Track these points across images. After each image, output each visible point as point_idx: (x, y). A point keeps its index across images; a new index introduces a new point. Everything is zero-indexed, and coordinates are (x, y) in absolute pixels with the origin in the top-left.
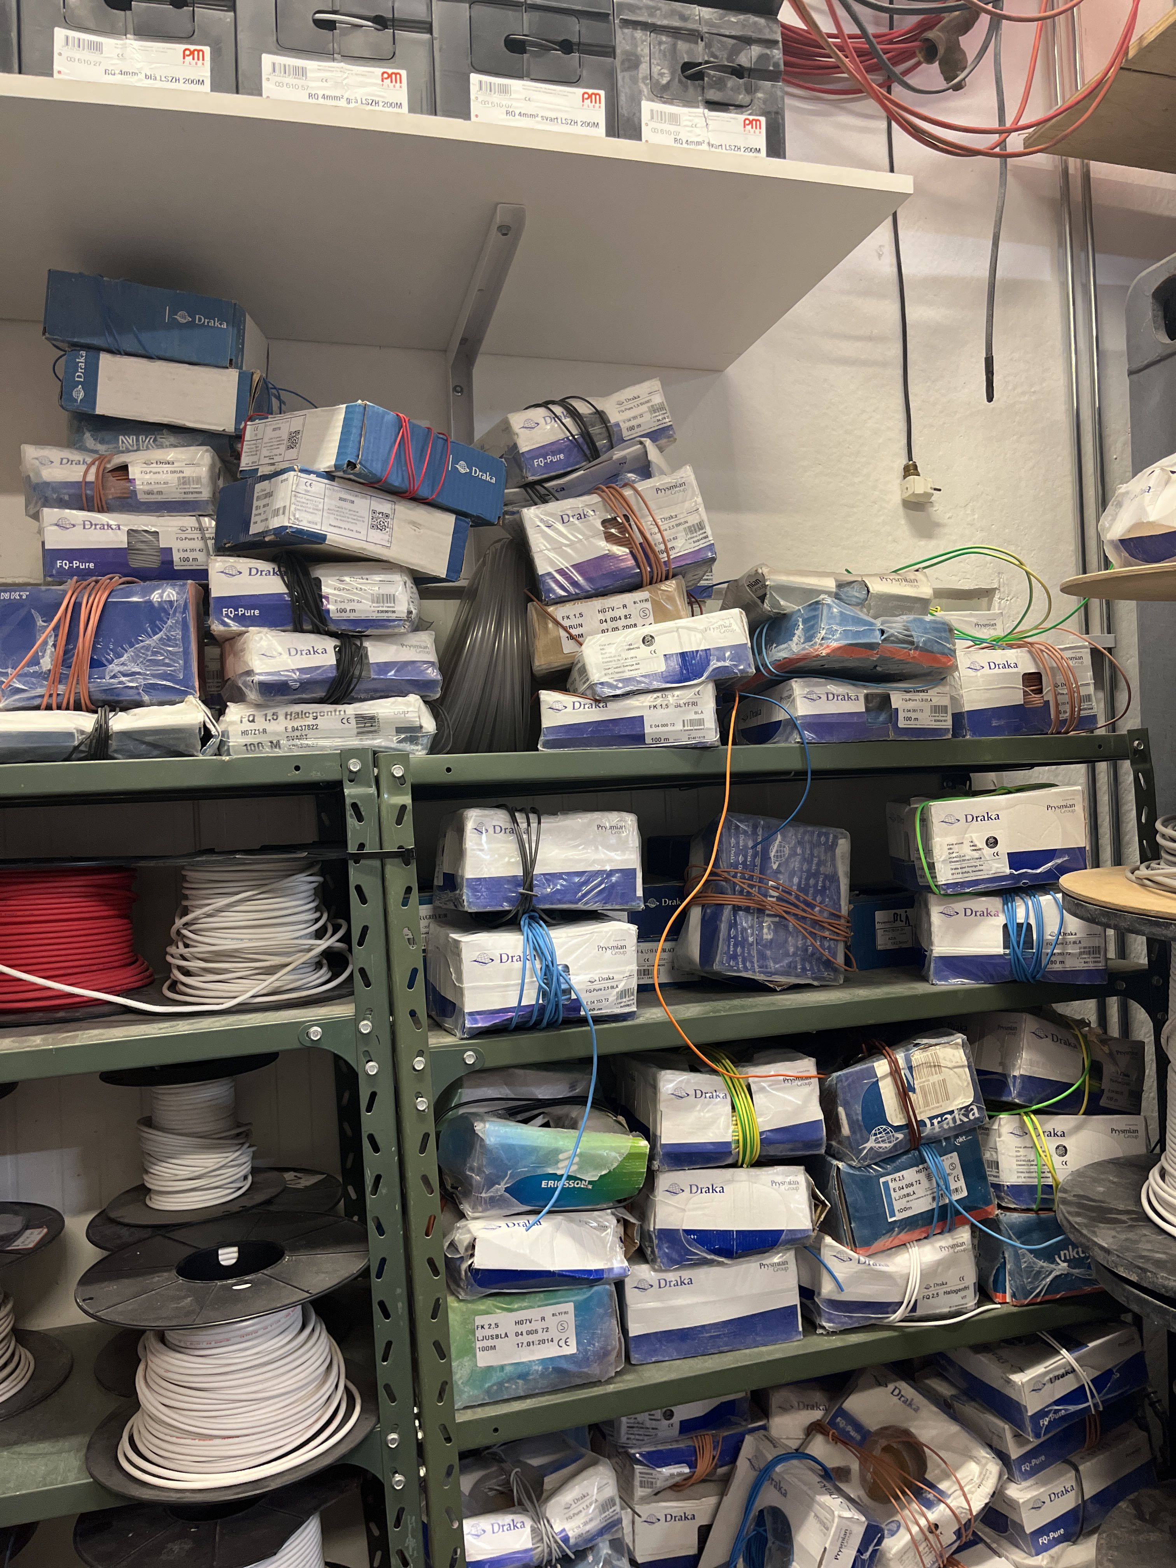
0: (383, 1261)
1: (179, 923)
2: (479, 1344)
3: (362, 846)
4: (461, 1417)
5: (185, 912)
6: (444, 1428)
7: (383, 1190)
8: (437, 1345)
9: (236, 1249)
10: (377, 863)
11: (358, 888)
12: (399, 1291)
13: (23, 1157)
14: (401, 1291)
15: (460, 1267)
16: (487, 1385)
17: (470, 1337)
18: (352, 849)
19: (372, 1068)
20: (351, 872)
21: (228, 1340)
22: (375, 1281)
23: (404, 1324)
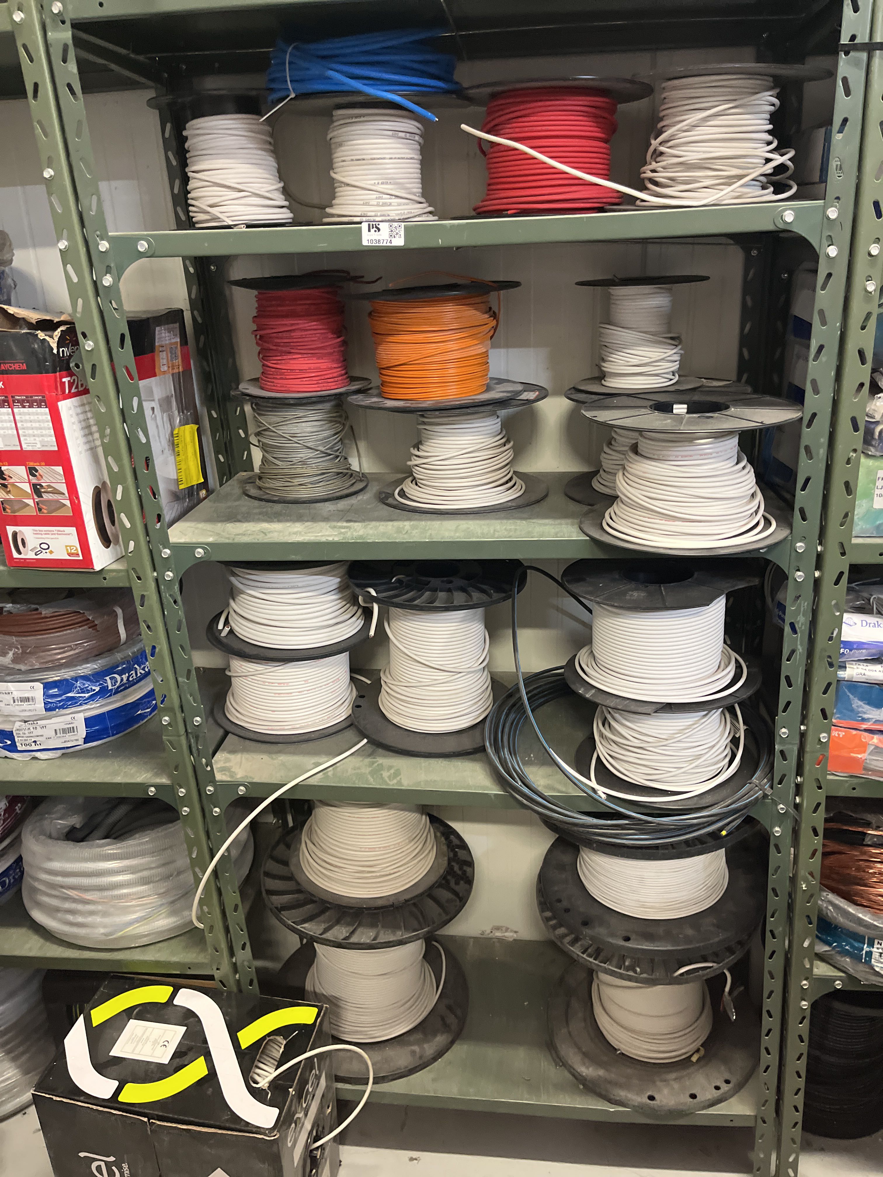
0: (814, 415)
1: (654, 143)
2: (877, 492)
3: (853, 38)
4: (855, 541)
5: (660, 133)
6: (842, 545)
7: (823, 358)
8: (847, 484)
9: (686, 406)
10: (864, 55)
11: (845, 80)
12: (822, 440)
13: (510, 350)
14: (824, 440)
15: (874, 429)
16: (878, 523)
17: (871, 485)
18: (844, 40)
19: (832, 251)
20: (841, 64)
21: (691, 456)
22: (805, 430)
23: (822, 466)
